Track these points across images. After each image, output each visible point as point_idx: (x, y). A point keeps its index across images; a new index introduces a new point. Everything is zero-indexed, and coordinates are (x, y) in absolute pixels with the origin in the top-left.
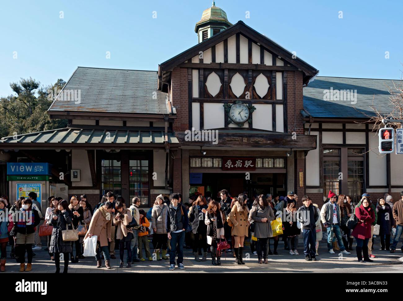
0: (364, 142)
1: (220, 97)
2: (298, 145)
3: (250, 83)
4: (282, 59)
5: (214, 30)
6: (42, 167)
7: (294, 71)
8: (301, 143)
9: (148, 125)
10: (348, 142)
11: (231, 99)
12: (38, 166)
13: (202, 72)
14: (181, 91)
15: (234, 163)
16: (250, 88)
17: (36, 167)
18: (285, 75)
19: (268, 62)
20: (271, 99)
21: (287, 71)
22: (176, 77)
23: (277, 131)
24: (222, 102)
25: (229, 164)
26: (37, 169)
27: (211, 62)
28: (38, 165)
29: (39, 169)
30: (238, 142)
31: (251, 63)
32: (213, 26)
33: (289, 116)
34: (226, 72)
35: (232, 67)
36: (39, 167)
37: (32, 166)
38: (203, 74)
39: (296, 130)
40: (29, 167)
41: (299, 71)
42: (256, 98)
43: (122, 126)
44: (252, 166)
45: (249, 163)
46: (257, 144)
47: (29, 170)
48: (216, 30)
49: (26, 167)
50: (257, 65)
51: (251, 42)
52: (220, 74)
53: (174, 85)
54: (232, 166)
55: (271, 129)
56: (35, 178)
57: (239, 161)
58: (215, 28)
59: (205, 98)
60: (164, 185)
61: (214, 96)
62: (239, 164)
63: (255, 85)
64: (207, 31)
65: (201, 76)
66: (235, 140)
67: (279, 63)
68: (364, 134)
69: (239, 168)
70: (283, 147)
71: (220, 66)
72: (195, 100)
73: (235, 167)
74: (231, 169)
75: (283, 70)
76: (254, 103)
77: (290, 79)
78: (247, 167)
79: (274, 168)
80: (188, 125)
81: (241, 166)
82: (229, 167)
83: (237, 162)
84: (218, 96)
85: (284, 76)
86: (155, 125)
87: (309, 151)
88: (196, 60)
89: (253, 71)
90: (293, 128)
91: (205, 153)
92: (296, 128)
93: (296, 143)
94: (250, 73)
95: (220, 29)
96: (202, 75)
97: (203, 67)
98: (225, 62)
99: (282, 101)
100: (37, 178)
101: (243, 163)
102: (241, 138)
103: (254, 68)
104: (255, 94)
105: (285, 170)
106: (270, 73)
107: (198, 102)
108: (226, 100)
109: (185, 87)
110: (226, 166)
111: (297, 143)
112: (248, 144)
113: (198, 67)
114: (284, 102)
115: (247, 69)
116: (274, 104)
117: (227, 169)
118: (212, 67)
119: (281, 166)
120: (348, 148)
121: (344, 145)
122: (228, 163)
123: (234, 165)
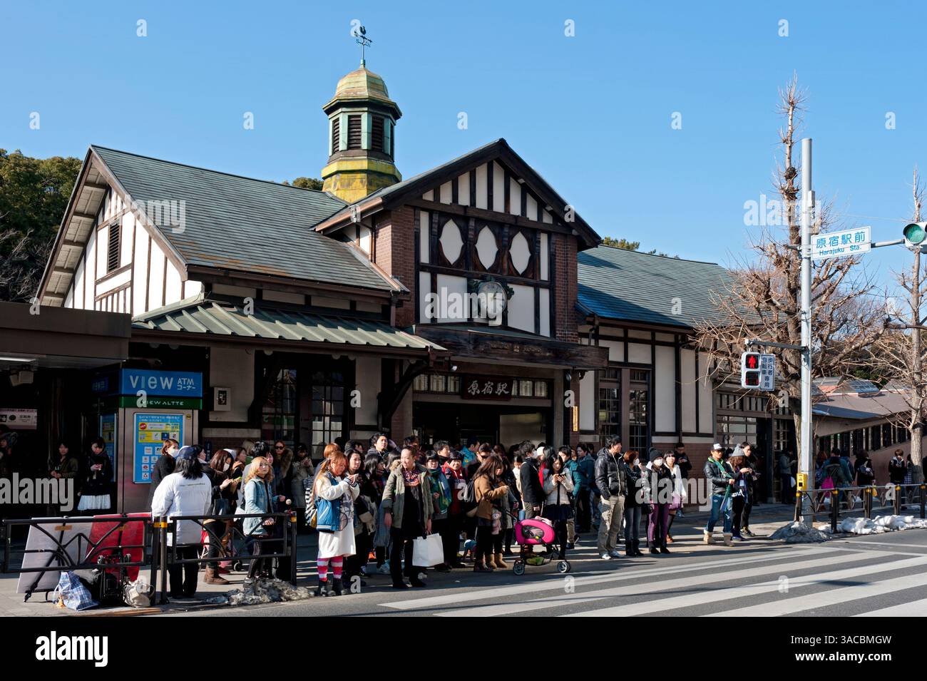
0: (649, 362)
1: (461, 267)
2: (585, 362)
3: (505, 246)
4: (551, 213)
5: (373, 118)
6: (191, 382)
7: (566, 235)
8: (590, 359)
9: (347, 307)
10: (631, 360)
11: (477, 272)
12: (184, 379)
13: (436, 218)
14: (405, 248)
15: (481, 387)
16: (504, 255)
17: (180, 381)
18: (554, 239)
19: (532, 215)
20: (533, 278)
21: (556, 233)
22: (397, 222)
23: (541, 334)
24: (465, 275)
25: (474, 388)
26: (183, 385)
27: (451, 202)
28: (184, 377)
29: (186, 385)
30: (505, 352)
31: (509, 213)
32: (372, 111)
33: (558, 310)
34: (472, 224)
35: (481, 216)
36: (186, 381)
37: (172, 379)
38: (437, 221)
39: (568, 334)
40: (167, 379)
41: (573, 235)
42: (512, 275)
43: (303, 304)
44: (506, 393)
45: (503, 388)
46: (531, 357)
47: (167, 385)
48: (377, 118)
49: (161, 378)
50: (516, 217)
51: (509, 175)
52: (462, 224)
53: (395, 236)
54: (478, 392)
55: (532, 330)
56: (177, 403)
57: (489, 383)
58: (374, 115)
59: (439, 265)
60: (374, 423)
61: (452, 263)
62: (488, 389)
63: (511, 251)
64: (360, 116)
65: (434, 225)
66: (503, 349)
67: (547, 219)
68: (648, 347)
69: (487, 397)
70: (567, 365)
71: (465, 212)
72: (424, 268)
73: (481, 393)
74: (477, 397)
75: (552, 230)
76: (511, 283)
77: (560, 247)
78: (499, 394)
79: (533, 397)
80: (414, 313)
81: (491, 392)
82: (473, 393)
83: (486, 384)
84: (458, 262)
85: (552, 242)
86: (359, 308)
87: (587, 371)
88: (429, 196)
89: (511, 226)
90: (562, 331)
91: (455, 368)
92: (568, 331)
93: (583, 358)
94: (506, 230)
95: (383, 117)
96: (436, 223)
97: (439, 208)
98: (471, 205)
99: (548, 283)
100: (181, 403)
101: (495, 388)
102: (511, 344)
103: (513, 221)
104: (511, 266)
105: (550, 401)
106: (532, 234)
107: (428, 272)
108: (470, 273)
109: (411, 242)
110: (469, 391)
111: (585, 359)
112: (520, 356)
113: (432, 207)
114: (551, 285)
115: (502, 221)
116: (537, 286)
117: (470, 397)
118: (453, 212)
119: (543, 394)
120: (631, 369)
121: (626, 363)
122: (472, 386)
123: (481, 390)
